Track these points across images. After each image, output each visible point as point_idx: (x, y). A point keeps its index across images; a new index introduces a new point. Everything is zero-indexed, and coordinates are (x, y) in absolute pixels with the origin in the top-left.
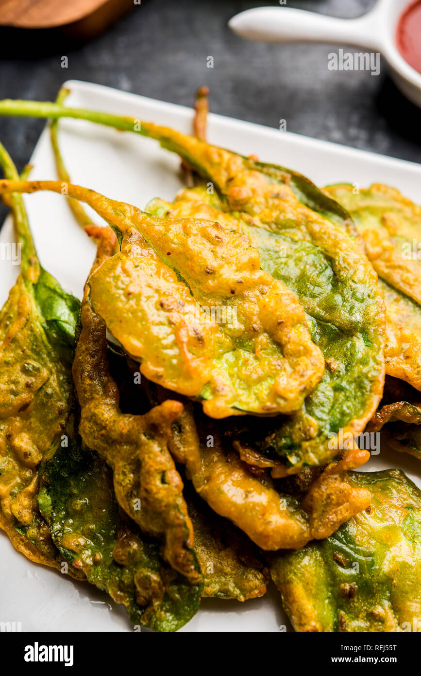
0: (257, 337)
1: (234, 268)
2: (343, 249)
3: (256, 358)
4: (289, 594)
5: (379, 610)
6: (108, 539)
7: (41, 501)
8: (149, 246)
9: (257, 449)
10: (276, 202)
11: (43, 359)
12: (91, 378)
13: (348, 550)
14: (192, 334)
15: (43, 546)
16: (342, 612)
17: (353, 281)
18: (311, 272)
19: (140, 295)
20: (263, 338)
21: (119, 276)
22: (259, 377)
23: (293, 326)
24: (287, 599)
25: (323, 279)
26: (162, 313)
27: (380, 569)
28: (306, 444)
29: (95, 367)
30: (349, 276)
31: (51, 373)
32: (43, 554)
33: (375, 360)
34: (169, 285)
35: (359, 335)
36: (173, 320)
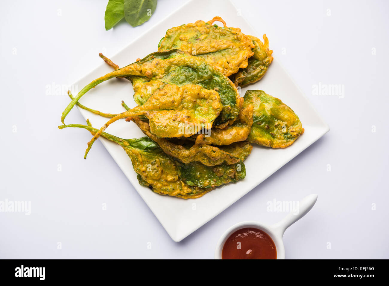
0: (197, 102)
1: (176, 95)
2: (188, 61)
3: (202, 106)
4: (258, 142)
5: (276, 123)
6: (213, 175)
7: (189, 184)
8: (153, 111)
9: (222, 123)
10: (159, 66)
11: (153, 158)
12: (173, 150)
13: (259, 120)
14: (186, 118)
15: (200, 191)
16: (270, 132)
17: (199, 66)
18: (187, 74)
19: (168, 124)
20: (198, 101)
21: (158, 125)
22: (208, 110)
23: (201, 91)
24: (259, 143)
25: (191, 73)
26: (176, 122)
27: (268, 116)
28: (232, 112)
29: (171, 147)
30: (196, 66)
31: (158, 158)
32: (202, 193)
33: (225, 79)
34: (169, 114)
35: (214, 76)
36: (180, 120)
